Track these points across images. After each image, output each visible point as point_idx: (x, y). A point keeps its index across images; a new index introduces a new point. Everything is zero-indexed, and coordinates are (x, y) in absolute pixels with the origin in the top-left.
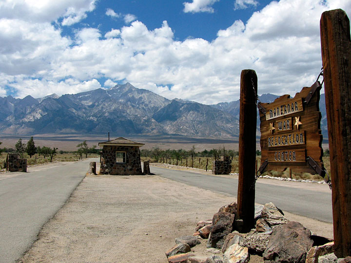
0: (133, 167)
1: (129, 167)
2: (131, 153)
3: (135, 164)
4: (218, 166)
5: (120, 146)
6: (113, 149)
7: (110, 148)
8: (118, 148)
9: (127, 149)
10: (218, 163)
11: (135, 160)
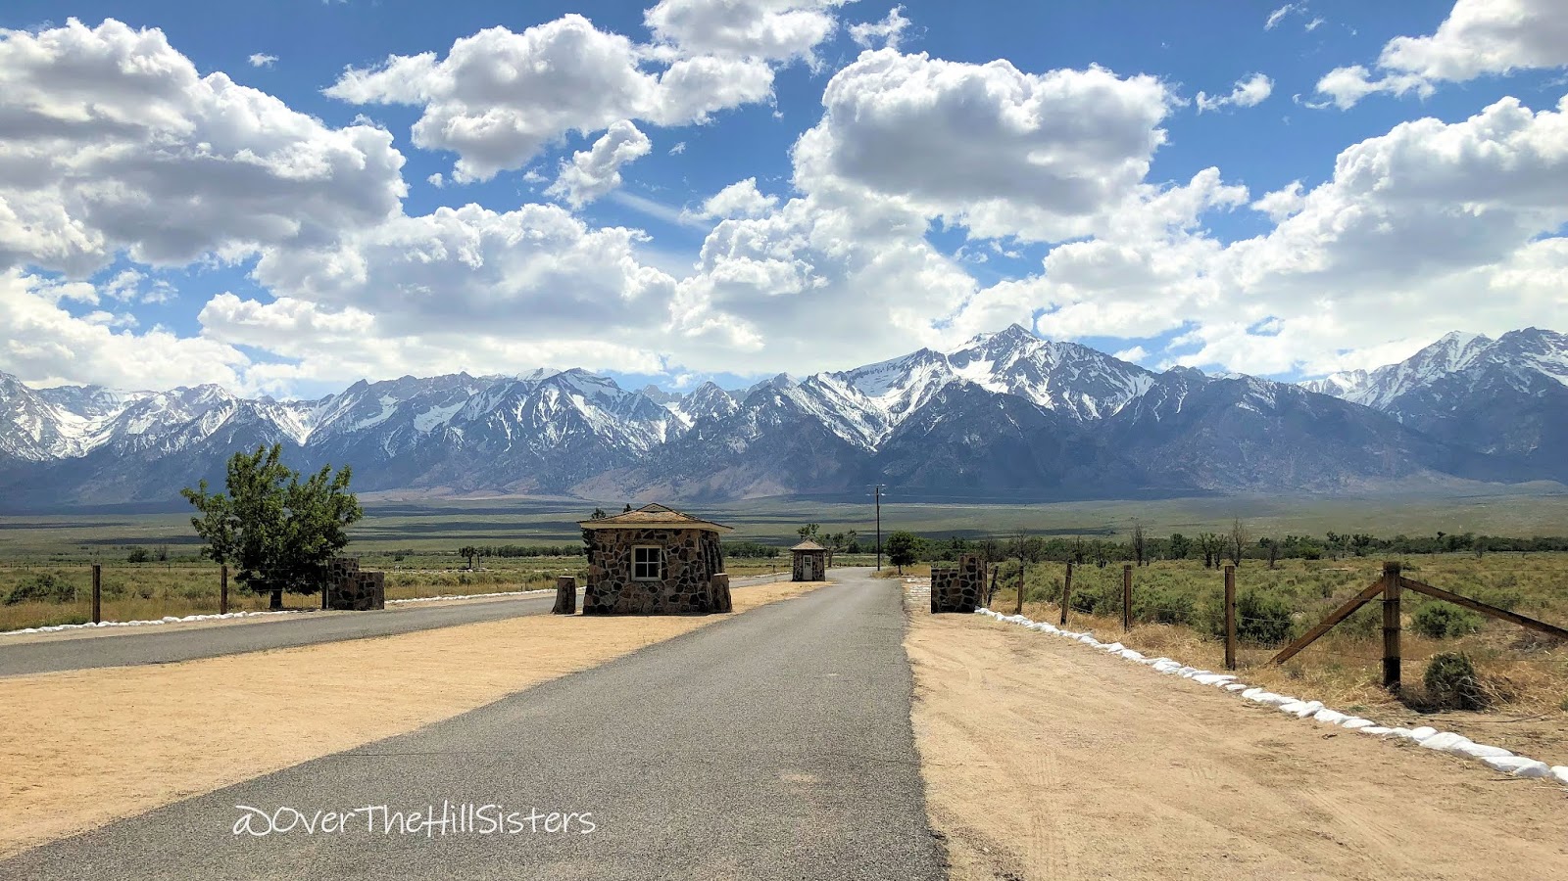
0: (679, 589)
1: (669, 592)
2: (675, 551)
3: (685, 581)
4: (941, 585)
5: (644, 530)
6: (622, 538)
7: (614, 537)
8: (638, 536)
9: (664, 537)
10: (943, 577)
11: (685, 571)
